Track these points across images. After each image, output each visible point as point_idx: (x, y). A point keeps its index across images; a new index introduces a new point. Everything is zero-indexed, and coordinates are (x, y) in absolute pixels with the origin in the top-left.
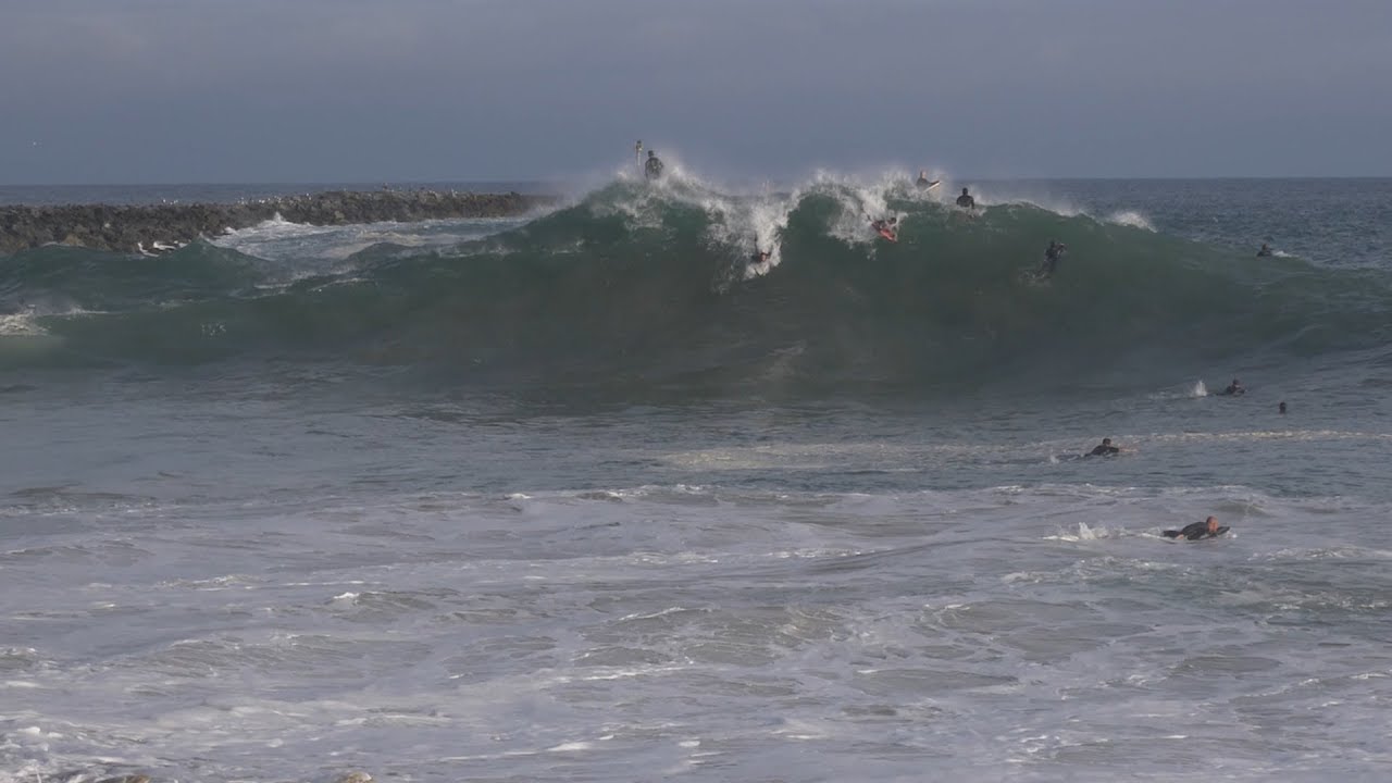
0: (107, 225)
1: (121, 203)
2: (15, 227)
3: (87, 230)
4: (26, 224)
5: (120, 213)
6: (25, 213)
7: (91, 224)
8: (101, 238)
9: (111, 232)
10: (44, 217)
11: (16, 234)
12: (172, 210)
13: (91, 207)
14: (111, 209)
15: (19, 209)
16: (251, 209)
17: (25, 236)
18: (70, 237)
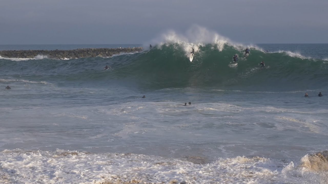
0: (107, 52)
1: (110, 48)
2: (89, 53)
3: (103, 53)
4: (91, 52)
5: (109, 50)
6: (90, 50)
7: (104, 52)
8: (106, 55)
9: (108, 54)
10: (94, 51)
11: (89, 54)
12: (120, 49)
13: (104, 49)
14: (108, 49)
15: (90, 49)
16: (135, 49)
17: (91, 54)
18: (100, 55)
